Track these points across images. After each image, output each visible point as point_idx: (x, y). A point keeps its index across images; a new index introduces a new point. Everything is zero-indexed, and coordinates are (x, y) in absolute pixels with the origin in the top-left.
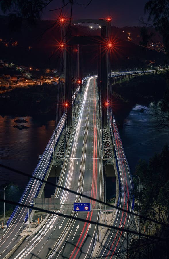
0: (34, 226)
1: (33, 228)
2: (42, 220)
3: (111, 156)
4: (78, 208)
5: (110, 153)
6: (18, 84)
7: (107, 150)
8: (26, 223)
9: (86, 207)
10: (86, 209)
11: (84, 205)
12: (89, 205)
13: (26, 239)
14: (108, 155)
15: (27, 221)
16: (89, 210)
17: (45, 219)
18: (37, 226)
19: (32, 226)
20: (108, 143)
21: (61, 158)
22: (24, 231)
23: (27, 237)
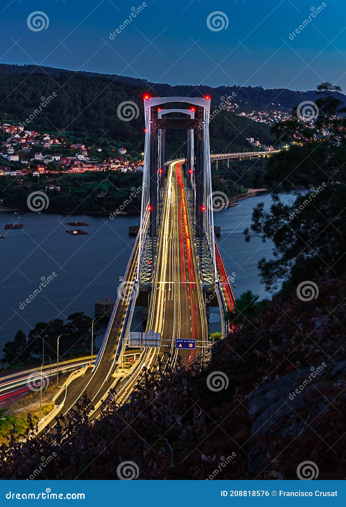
0: (128, 366)
1: (126, 368)
2: (136, 360)
3: (212, 280)
4: (180, 345)
5: (210, 276)
6: (72, 169)
7: (206, 271)
8: (116, 363)
9: (191, 344)
10: (191, 347)
11: (188, 341)
12: (194, 342)
13: (121, 380)
14: (208, 279)
15: (118, 360)
16: (193, 347)
17: (140, 359)
18: (131, 366)
19: (125, 366)
20: (206, 262)
21: (148, 281)
22: (116, 372)
23: (121, 378)
